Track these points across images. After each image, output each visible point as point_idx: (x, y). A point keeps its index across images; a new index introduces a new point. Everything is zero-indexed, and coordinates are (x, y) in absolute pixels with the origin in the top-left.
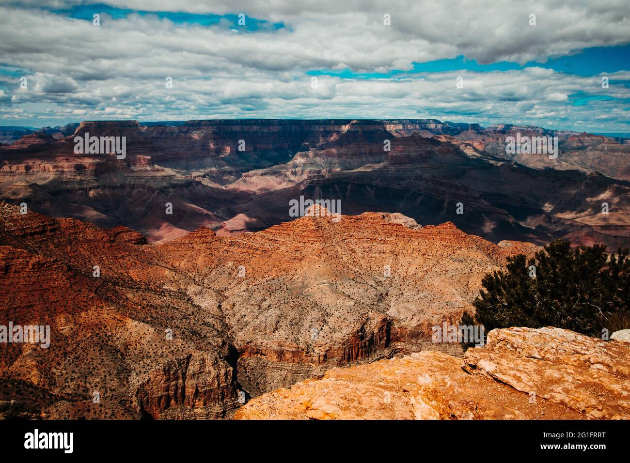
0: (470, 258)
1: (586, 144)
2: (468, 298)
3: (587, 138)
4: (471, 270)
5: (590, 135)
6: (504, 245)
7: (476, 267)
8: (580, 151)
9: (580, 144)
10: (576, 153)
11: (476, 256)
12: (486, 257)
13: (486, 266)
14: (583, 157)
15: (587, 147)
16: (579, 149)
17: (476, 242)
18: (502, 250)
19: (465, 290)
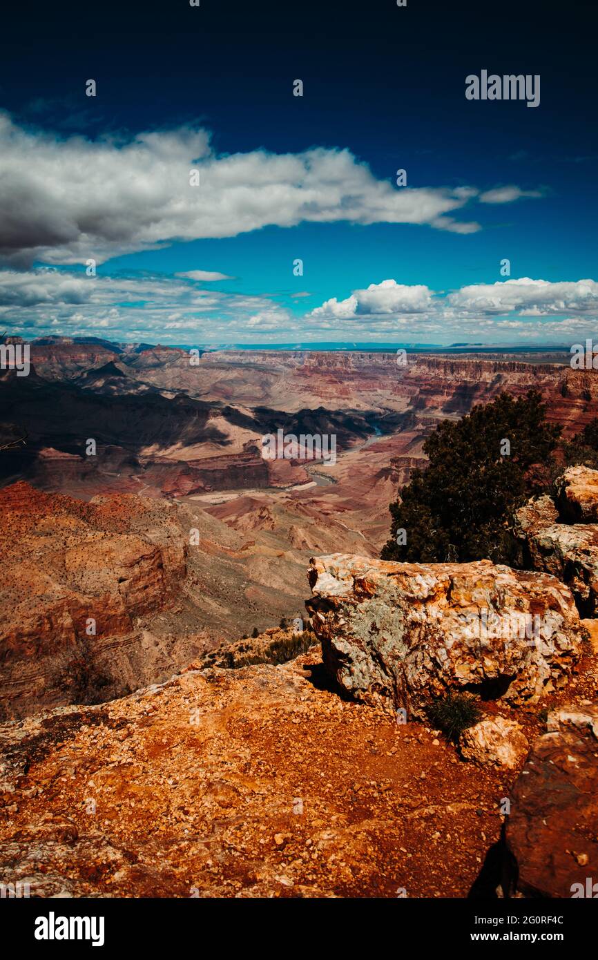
0: (61, 527)
1: (162, 360)
2: (69, 582)
3: (163, 353)
4: (65, 544)
5: (165, 348)
6: (98, 502)
7: (72, 537)
8: (158, 369)
9: (156, 361)
10: (153, 372)
11: (68, 523)
12: (82, 522)
13: (85, 534)
14: (161, 376)
15: (165, 363)
16: (156, 366)
17: (65, 503)
18: (99, 509)
19: (61, 573)
